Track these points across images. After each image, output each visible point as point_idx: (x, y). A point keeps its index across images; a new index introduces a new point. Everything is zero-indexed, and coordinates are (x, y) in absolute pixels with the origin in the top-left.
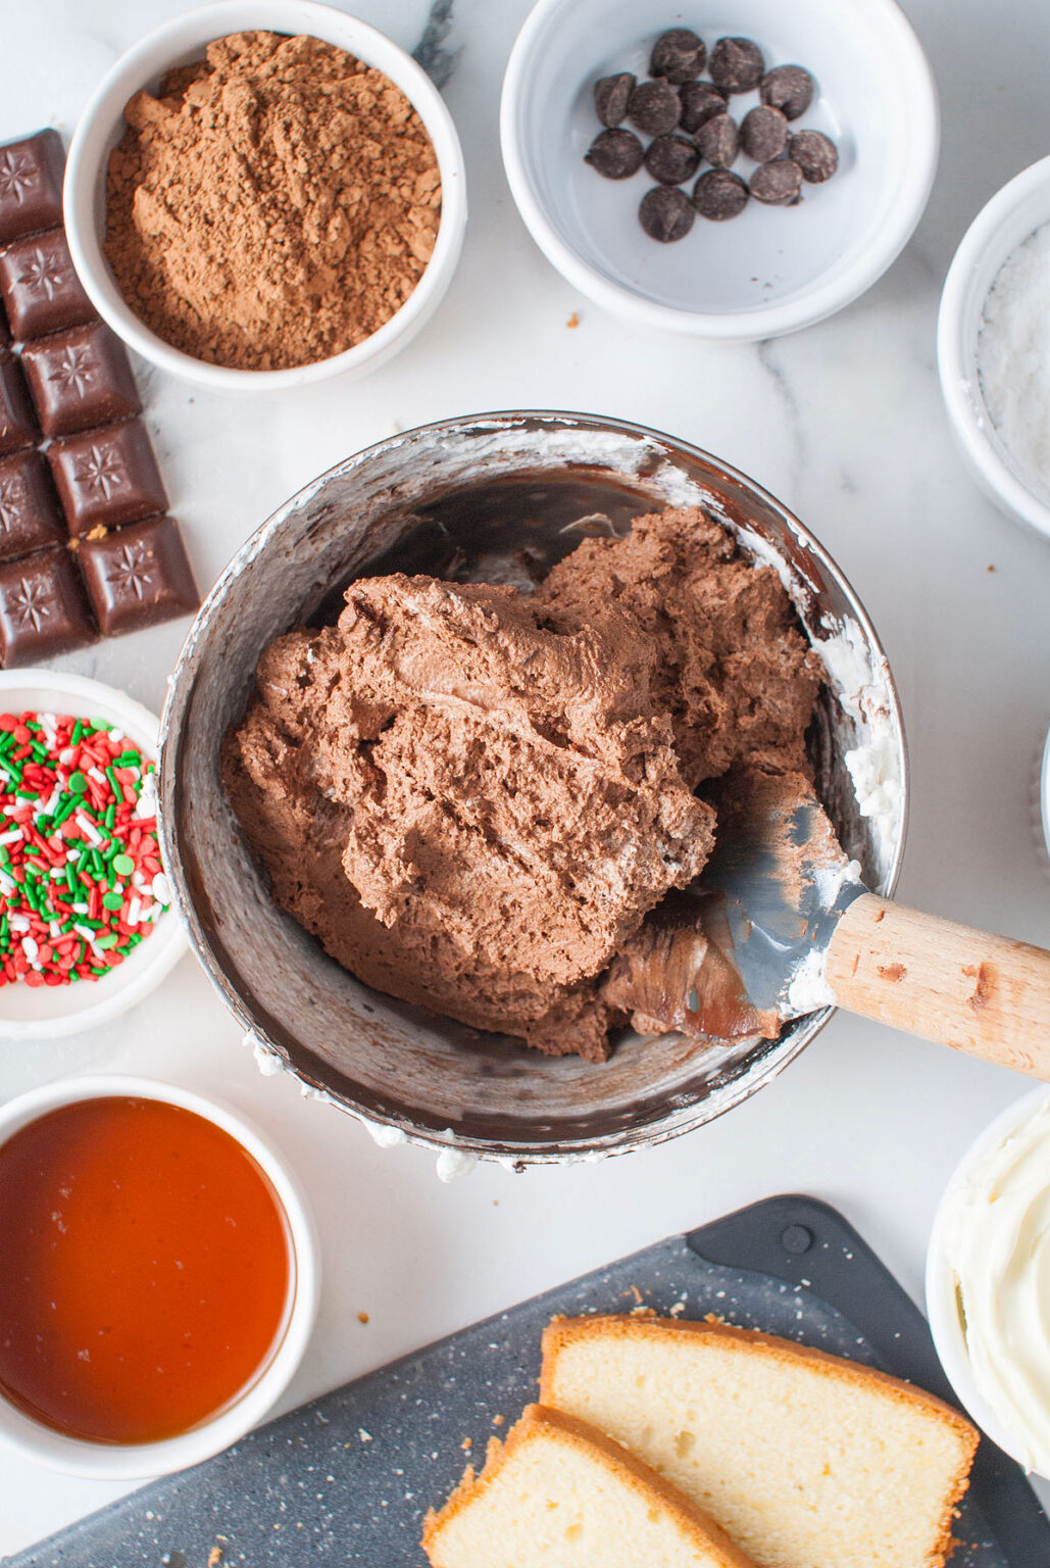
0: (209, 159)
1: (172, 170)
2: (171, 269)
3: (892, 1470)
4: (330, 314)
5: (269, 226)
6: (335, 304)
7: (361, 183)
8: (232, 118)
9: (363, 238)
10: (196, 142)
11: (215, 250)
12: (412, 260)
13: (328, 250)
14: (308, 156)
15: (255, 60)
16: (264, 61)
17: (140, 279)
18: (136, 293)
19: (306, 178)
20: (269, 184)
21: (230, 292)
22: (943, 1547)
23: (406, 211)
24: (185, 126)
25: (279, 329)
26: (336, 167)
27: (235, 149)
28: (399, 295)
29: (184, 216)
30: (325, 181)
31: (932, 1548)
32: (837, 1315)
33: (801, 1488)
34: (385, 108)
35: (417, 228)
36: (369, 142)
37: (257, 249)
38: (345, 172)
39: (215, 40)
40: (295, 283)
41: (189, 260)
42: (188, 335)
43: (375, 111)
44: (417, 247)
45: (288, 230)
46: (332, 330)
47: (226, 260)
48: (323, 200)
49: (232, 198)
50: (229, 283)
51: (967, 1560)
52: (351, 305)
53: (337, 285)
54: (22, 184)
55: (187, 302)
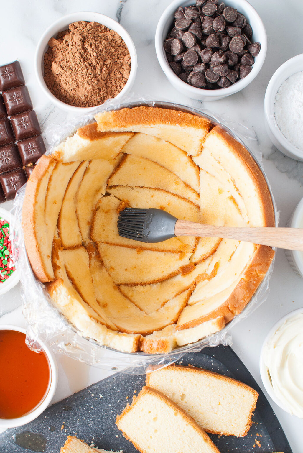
0: (71, 54)
1: (61, 57)
2: (62, 83)
3: (236, 403)
4: (103, 93)
5: (87, 70)
6: (105, 90)
7: (110, 59)
8: (77, 43)
9: (111, 73)
10: (67, 50)
11: (74, 77)
12: (123, 78)
13: (103, 76)
14: (96, 52)
15: (81, 28)
16: (83, 29)
17: (54, 86)
18: (53, 90)
19: (96, 57)
20: (87, 59)
21: (78, 88)
22: (250, 423)
23: (122, 66)
24: (64, 46)
25: (90, 97)
26: (104, 54)
27: (78, 51)
28: (121, 87)
29: (65, 69)
30: (101, 58)
31: (247, 424)
32: (222, 364)
33: (213, 408)
34: (115, 39)
35: (125, 70)
36: (112, 48)
37: (84, 76)
38: (106, 56)
39: (70, 24)
40: (95, 84)
41: (67, 80)
42: (67, 99)
43: (112, 40)
44: (125, 75)
45: (92, 71)
46: (104, 97)
47: (77, 79)
48: (101, 63)
49: (78, 63)
50: (78, 85)
51: (255, 427)
52: (108, 90)
53: (105, 85)
54: (10, 75)
55: (67, 91)
